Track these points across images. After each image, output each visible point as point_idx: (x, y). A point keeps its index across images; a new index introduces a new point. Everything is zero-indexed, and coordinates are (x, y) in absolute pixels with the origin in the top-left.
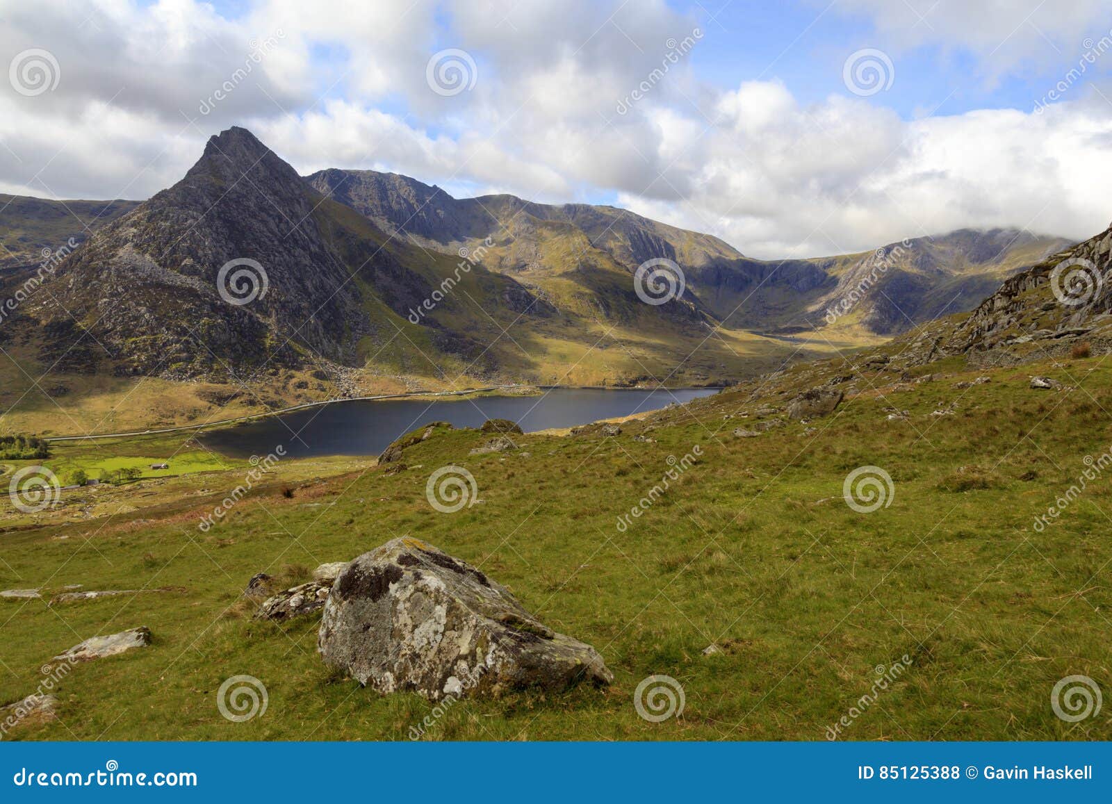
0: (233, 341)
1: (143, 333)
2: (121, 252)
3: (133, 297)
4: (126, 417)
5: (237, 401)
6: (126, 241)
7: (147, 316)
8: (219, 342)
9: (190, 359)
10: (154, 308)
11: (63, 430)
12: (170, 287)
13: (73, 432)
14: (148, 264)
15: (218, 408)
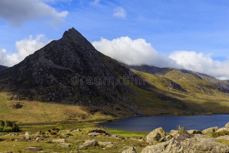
0: (88, 90)
1: (52, 85)
2: (40, 59)
3: (47, 72)
4: (54, 116)
5: (98, 112)
6: (42, 55)
7: (53, 78)
8: (82, 90)
9: (73, 94)
10: (55, 76)
11: (23, 121)
12: (60, 69)
13: (29, 122)
14: (50, 63)
15: (93, 115)
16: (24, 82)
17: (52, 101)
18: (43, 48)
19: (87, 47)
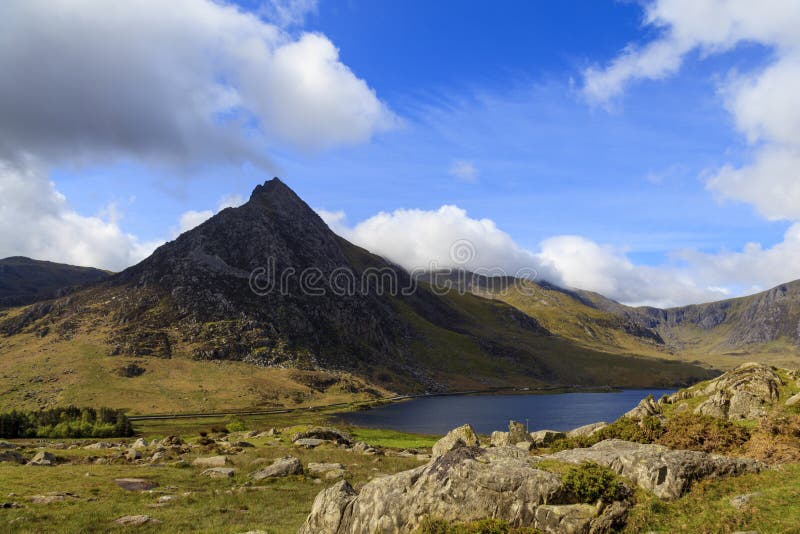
0: (311, 330)
1: (221, 318)
2: (191, 253)
3: (208, 287)
4: (223, 396)
5: (335, 386)
6: (197, 244)
7: (225, 301)
9: (272, 345)
10: (229, 295)
11: (145, 408)
12: (242, 279)
13: (159, 411)
14: (218, 263)
15: (321, 393)
16: (151, 311)
17: (219, 358)
18: (202, 226)
19: (311, 224)
